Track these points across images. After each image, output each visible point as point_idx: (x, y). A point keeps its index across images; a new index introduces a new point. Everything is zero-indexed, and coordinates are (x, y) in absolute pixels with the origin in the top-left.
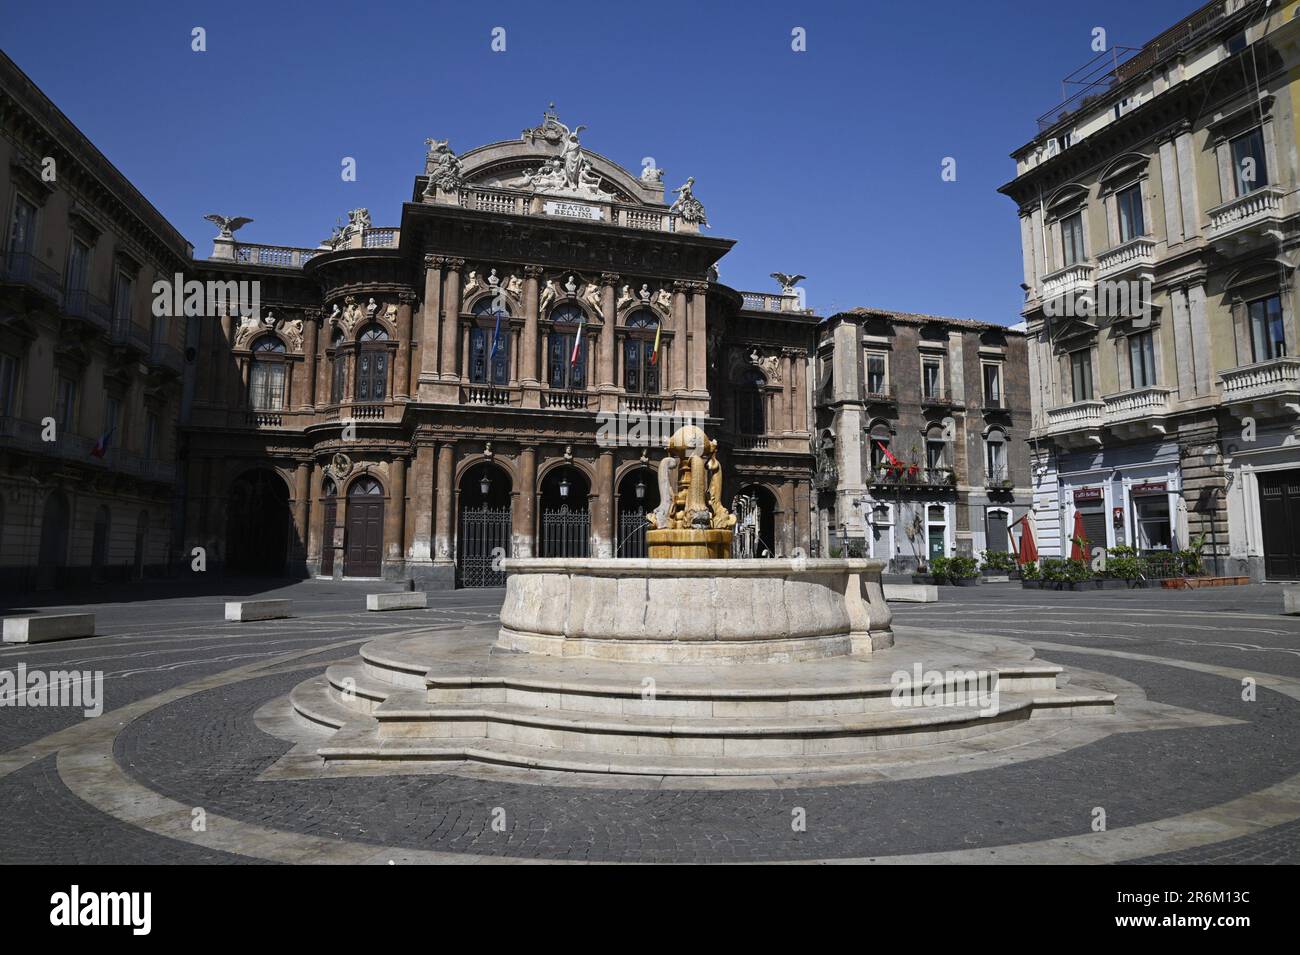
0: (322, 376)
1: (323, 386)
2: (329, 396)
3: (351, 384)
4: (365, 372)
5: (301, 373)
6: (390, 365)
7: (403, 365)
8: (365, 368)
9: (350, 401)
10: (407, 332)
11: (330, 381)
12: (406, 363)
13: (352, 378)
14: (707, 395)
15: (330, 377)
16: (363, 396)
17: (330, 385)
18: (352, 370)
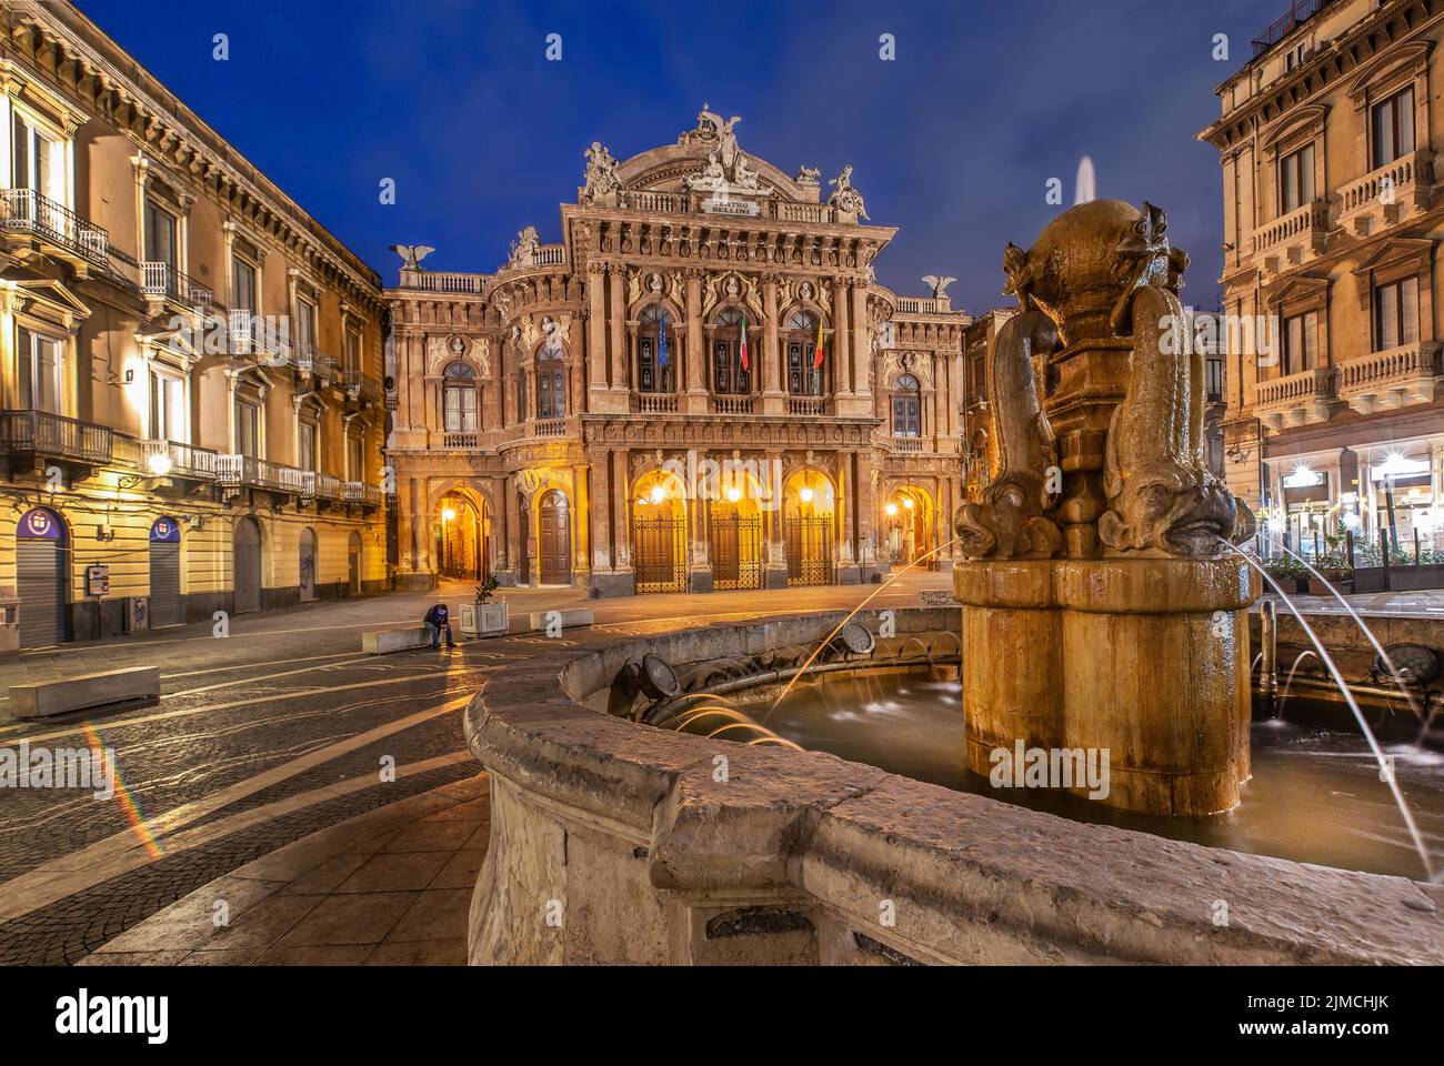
0: (509, 398)
1: (510, 407)
2: (516, 416)
3: (534, 402)
4: (545, 390)
5: (491, 398)
6: (567, 382)
7: (579, 381)
8: (545, 386)
9: (534, 418)
10: (581, 349)
11: (516, 402)
12: (582, 380)
13: (534, 397)
14: (870, 394)
15: (516, 396)
16: (545, 414)
17: (517, 407)
18: (534, 390)
